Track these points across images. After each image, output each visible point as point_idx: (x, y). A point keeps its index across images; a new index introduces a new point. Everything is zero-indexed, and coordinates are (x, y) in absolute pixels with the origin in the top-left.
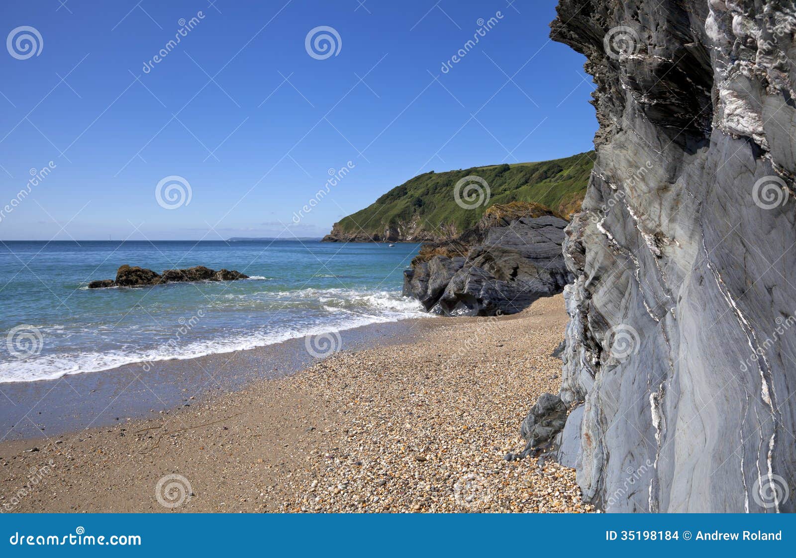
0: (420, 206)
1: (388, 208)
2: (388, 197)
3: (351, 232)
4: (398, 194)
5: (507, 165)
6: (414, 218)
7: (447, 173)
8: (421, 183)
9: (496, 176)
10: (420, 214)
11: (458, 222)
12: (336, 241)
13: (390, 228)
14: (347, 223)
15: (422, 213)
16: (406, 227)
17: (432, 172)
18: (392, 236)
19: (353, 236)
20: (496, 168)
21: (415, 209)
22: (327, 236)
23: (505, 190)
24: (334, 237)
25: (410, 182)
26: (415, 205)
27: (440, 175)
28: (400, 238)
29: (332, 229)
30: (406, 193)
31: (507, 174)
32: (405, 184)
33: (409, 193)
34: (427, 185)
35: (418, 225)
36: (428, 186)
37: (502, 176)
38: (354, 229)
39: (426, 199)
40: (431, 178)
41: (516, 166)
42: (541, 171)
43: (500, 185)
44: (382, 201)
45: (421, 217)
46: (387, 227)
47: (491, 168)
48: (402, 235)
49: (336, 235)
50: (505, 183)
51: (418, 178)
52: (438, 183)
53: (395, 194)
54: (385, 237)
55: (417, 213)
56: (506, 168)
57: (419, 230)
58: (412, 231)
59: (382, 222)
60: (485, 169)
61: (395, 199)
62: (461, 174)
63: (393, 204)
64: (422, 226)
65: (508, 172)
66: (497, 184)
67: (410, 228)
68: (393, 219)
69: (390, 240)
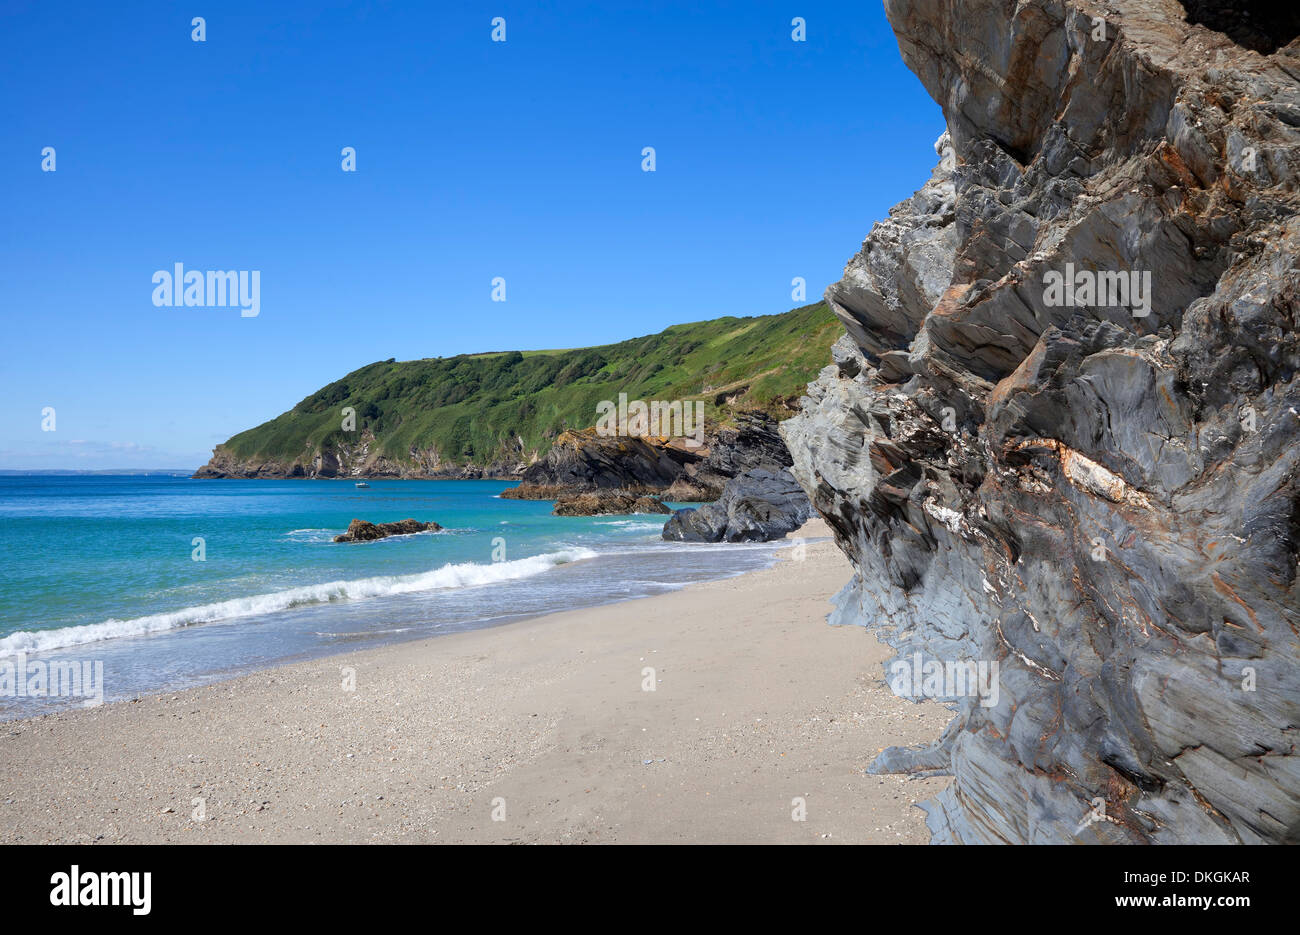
0: (375, 417)
1: (317, 420)
2: (316, 401)
3: (249, 462)
4: (333, 396)
5: (518, 353)
6: (364, 437)
7: (418, 362)
8: (373, 379)
9: (501, 370)
10: (375, 430)
11: (441, 446)
12: (222, 476)
13: (324, 454)
14: (243, 444)
15: (378, 429)
16: (350, 452)
17: (392, 361)
18: (326, 467)
19: (254, 468)
20: (500, 357)
21: (366, 423)
22: (204, 467)
23: (517, 394)
24: (218, 470)
25: (353, 375)
26: (366, 416)
27: (406, 366)
28: (341, 470)
29: (212, 455)
30: (348, 395)
31: (518, 367)
32: (345, 380)
33: (355, 395)
34: (385, 382)
35: (371, 449)
36: (388, 384)
37: (511, 371)
38: (255, 456)
39: (384, 406)
40: (390, 370)
41: (534, 355)
42: (574, 364)
43: (508, 386)
44: (307, 406)
45: (375, 435)
46: (318, 453)
47: (493, 356)
48: (345, 466)
49: (220, 467)
50: (517, 382)
51: (367, 370)
52: (404, 379)
53: (328, 395)
54: (314, 469)
55: (370, 428)
56: (516, 358)
57: (373, 458)
58: (360, 460)
59: (308, 445)
60: (482, 357)
61: (329, 404)
62: (441, 366)
63: (325, 412)
64: (378, 452)
65: (521, 364)
66: (504, 384)
67: (358, 454)
68: (328, 438)
69: (324, 475)
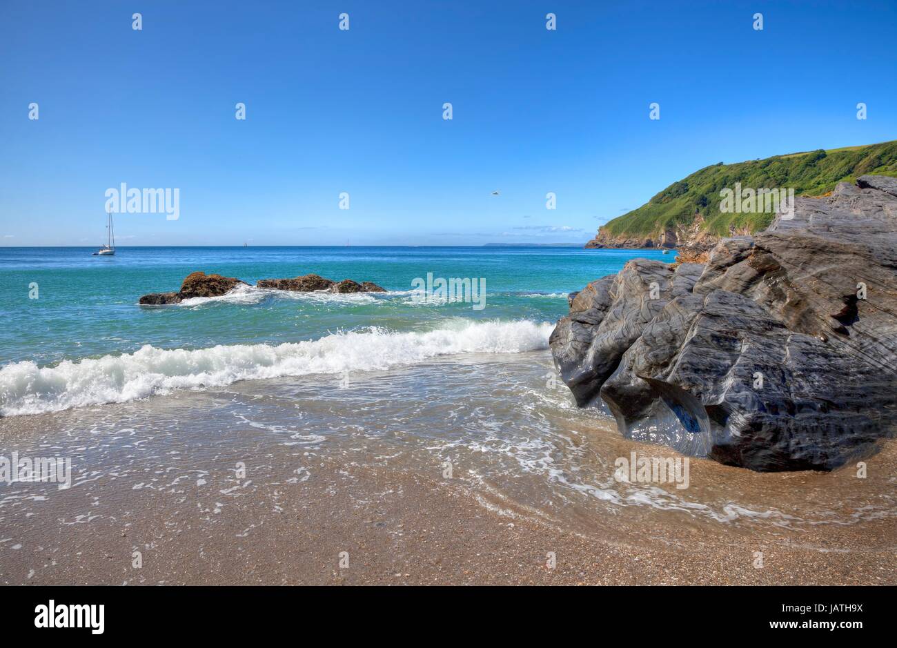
0: (704, 205)
1: (665, 208)
2: (665, 195)
3: (619, 237)
4: (677, 191)
5: (822, 151)
6: (696, 219)
7: (741, 163)
8: (706, 178)
9: (807, 165)
10: (705, 215)
11: (753, 225)
12: (601, 247)
13: (666, 232)
14: (615, 226)
15: (707, 214)
16: (687, 230)
17: (720, 164)
18: (667, 241)
19: (622, 242)
20: (807, 156)
21: (698, 209)
22: (591, 241)
23: (819, 184)
24: (599, 243)
25: (692, 176)
26: (698, 204)
27: (730, 167)
28: (679, 243)
29: (597, 233)
30: (688, 190)
31: (822, 162)
32: (686, 180)
33: (691, 190)
34: (714, 179)
35: (701, 228)
36: (716, 181)
37: (815, 166)
38: (622, 234)
39: (711, 197)
40: (719, 170)
41: (836, 151)
42: (872, 156)
43: (812, 177)
44: (658, 200)
45: (705, 218)
46: (662, 231)
47: (801, 155)
48: (681, 241)
49: (601, 241)
50: (819, 174)
51: (702, 172)
52: (728, 176)
53: (673, 191)
54: (660, 242)
55: (701, 214)
56: (821, 155)
57: (702, 234)
58: (693, 236)
59: (657, 225)
60: (790, 157)
61: (673, 197)
62: (758, 165)
63: (670, 203)
64: (706, 230)
65: (824, 159)
66: (808, 176)
67: (691, 232)
68: (670, 221)
69: (666, 246)
